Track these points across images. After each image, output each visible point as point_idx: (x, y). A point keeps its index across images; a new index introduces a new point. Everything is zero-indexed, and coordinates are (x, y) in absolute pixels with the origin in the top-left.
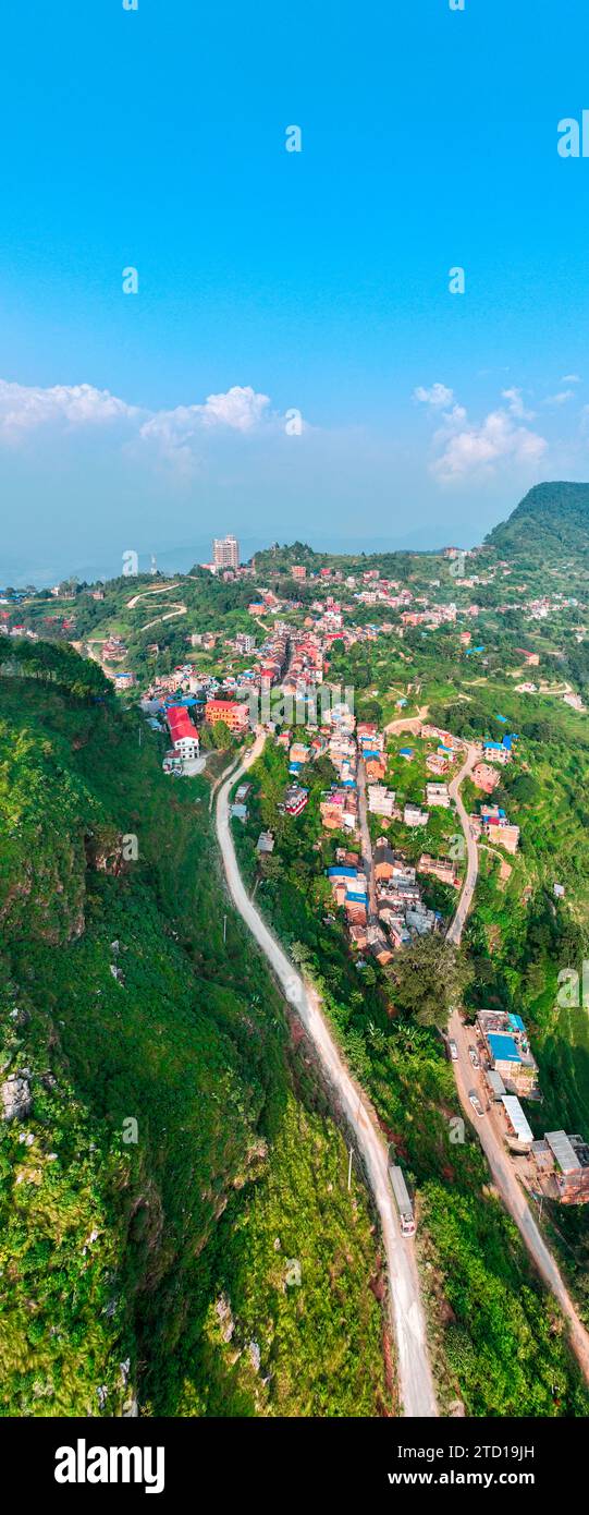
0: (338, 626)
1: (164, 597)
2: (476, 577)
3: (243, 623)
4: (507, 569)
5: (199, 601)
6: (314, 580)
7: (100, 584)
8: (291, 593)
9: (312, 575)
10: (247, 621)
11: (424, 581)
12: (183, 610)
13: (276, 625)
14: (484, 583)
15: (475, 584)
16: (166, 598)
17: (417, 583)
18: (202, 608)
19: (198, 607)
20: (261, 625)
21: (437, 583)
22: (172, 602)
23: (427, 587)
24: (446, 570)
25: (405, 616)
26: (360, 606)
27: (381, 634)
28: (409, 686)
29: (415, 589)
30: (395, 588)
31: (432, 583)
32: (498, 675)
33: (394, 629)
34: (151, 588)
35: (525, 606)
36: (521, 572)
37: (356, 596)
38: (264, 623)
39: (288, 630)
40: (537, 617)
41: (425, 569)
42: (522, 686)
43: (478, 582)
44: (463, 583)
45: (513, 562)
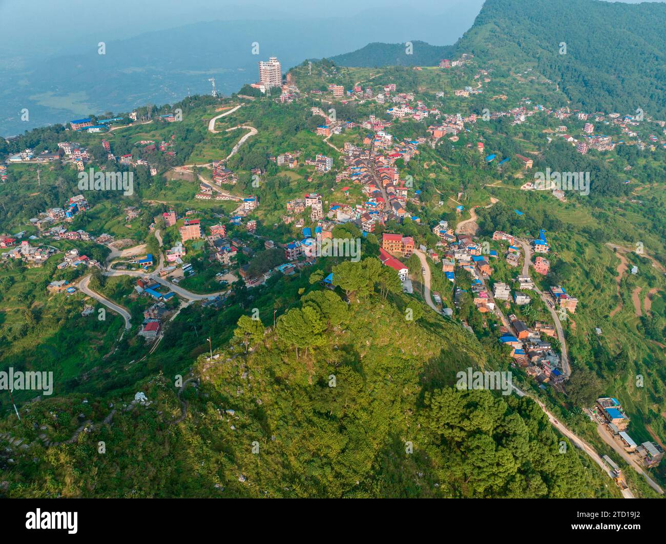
0: (390, 143)
1: (231, 120)
3: (314, 144)
4: (487, 77)
5: (266, 121)
10: (318, 143)
12: (254, 131)
13: (346, 147)
14: (476, 92)
15: (470, 94)
16: (235, 120)
17: (426, 94)
18: (271, 129)
19: (267, 129)
20: (332, 146)
21: (442, 94)
22: (242, 123)
23: (434, 97)
24: (446, 81)
25: (432, 129)
26: (395, 121)
27: (419, 147)
28: (460, 194)
29: (424, 99)
30: (410, 100)
31: (437, 94)
32: (510, 178)
33: (427, 142)
34: (217, 111)
35: (509, 113)
36: (497, 80)
37: (388, 111)
38: (333, 144)
39: (356, 151)
40: (519, 122)
41: (429, 81)
42: (525, 185)
43: (472, 92)
44: (461, 94)
45: (491, 70)
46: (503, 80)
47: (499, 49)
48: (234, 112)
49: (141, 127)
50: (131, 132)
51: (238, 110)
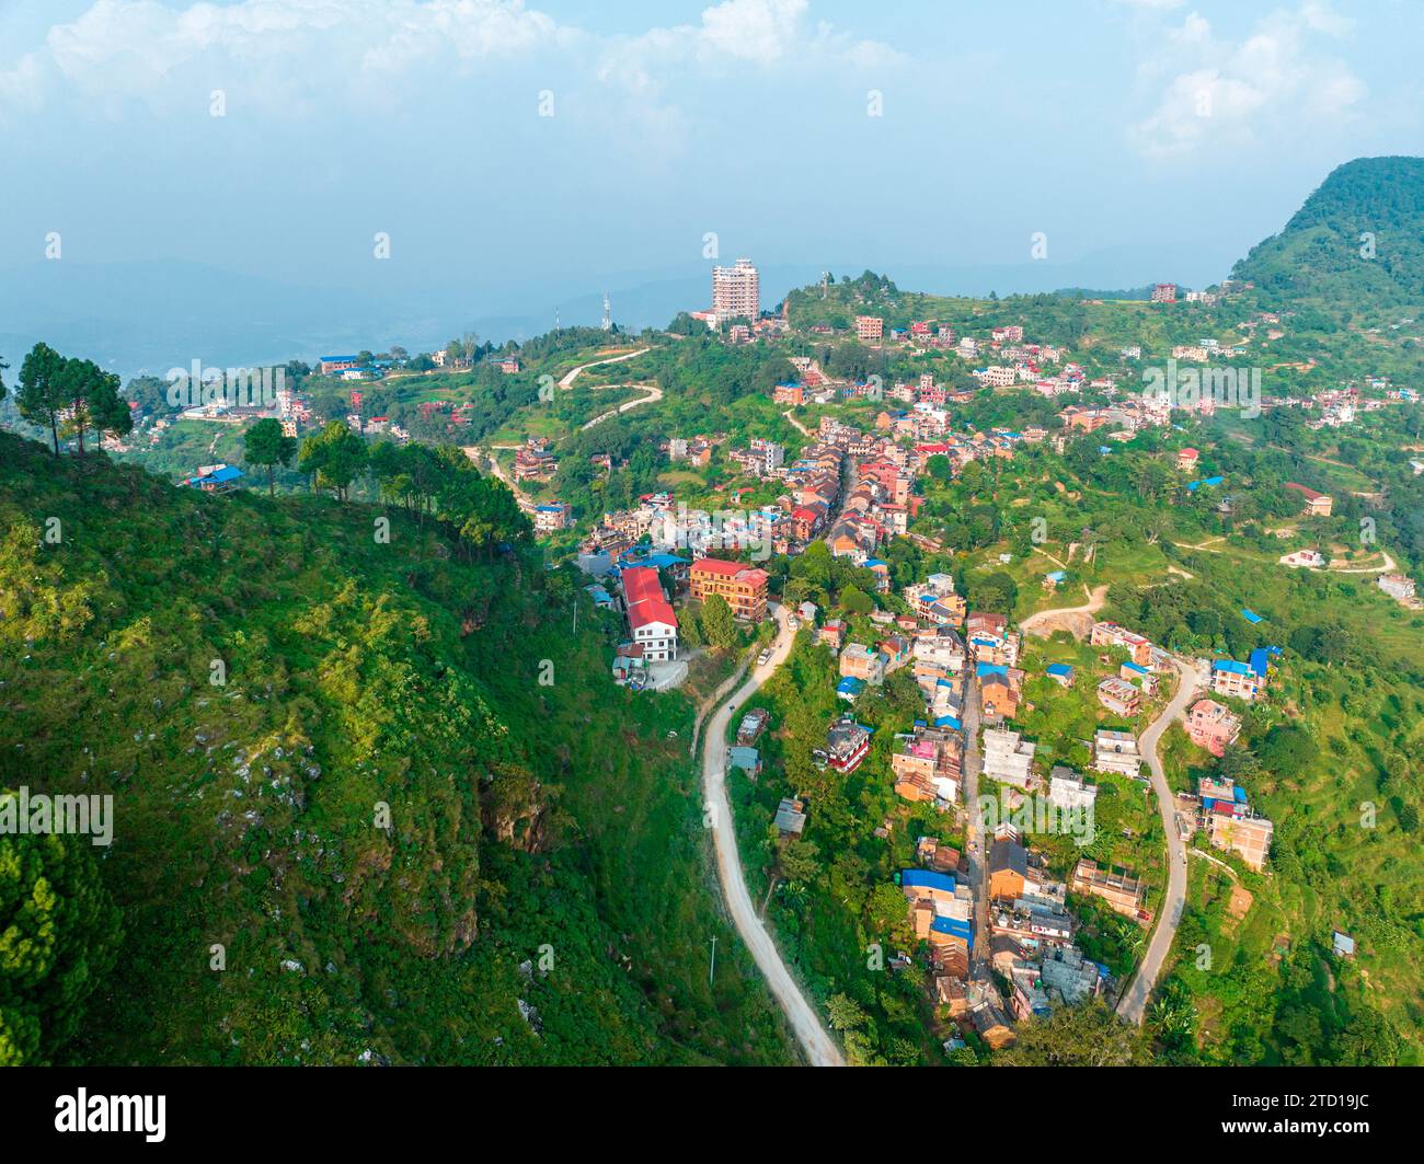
0: (939, 430)
1: (622, 371)
2: (1214, 342)
3: (761, 419)
4: (1276, 328)
5: (686, 377)
6: (897, 342)
7: (514, 346)
8: (853, 366)
9: (894, 334)
10: (770, 417)
11: (1111, 348)
12: (657, 394)
13: (823, 425)
14: (1232, 353)
15: (1212, 356)
16: (626, 372)
17: (1096, 351)
18: (691, 391)
19: (682, 390)
20: (797, 424)
21: (1135, 352)
22: (637, 379)
23: (1113, 359)
24: (1155, 327)
25: (1070, 413)
26: (983, 393)
27: (1021, 447)
28: (1073, 547)
29: (1089, 362)
30: (1050, 360)
31: (1123, 351)
32: (1248, 532)
33: (1048, 438)
34: (599, 354)
35: (1310, 400)
36: (1305, 335)
37: (975, 373)
38: (800, 421)
39: (845, 435)
40: (1331, 422)
41: (1112, 325)
42: (1293, 556)
43: (1217, 352)
44: (1188, 354)
45: (1288, 315)
46: (1321, 338)
47: (1326, 275)
48: (630, 359)
49: (447, 377)
50: (422, 385)
51: (642, 356)
